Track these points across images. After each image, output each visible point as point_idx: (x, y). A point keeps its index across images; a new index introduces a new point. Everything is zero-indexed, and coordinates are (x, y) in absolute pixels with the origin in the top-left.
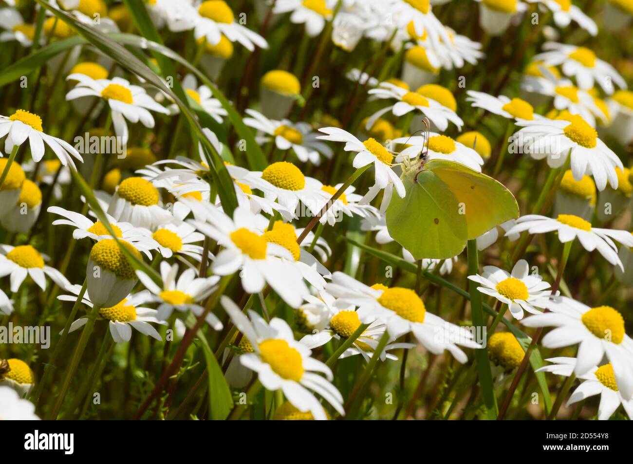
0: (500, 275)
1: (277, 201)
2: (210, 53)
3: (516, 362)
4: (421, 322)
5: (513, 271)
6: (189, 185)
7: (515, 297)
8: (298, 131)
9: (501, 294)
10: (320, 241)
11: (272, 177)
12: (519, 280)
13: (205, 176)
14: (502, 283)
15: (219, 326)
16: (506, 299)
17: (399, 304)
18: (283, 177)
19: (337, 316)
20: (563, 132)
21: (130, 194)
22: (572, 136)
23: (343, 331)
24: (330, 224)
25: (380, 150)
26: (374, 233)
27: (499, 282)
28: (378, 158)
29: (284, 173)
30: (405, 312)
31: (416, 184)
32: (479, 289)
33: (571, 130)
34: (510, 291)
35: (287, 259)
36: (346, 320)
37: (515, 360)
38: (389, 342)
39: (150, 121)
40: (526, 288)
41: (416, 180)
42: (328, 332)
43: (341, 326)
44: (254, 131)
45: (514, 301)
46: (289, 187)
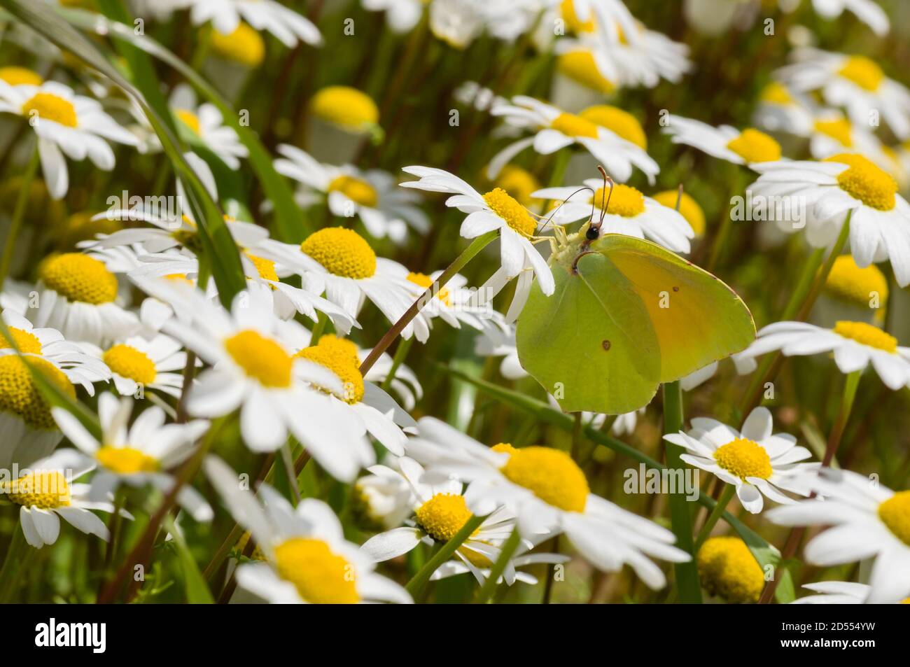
0: (721, 434)
1: (324, 295)
2: (223, 57)
3: (747, 591)
4: (580, 510)
5: (744, 428)
6: (165, 263)
7: (747, 473)
8: (371, 186)
9: (722, 467)
10: (403, 372)
11: (317, 254)
12: (754, 443)
13: (189, 242)
14: (725, 448)
15: (203, 513)
16: (732, 476)
17: (541, 478)
18: (336, 254)
19: (430, 503)
20: (835, 181)
21: (64, 283)
22: (853, 189)
23: (439, 530)
24: (419, 339)
25: (512, 210)
26: (500, 359)
27: (719, 446)
28: (508, 223)
29: (338, 247)
30: (551, 494)
31: (574, 276)
32: (683, 457)
33: (851, 179)
34: (739, 463)
35: (338, 398)
36: (445, 510)
37: (744, 586)
38: (521, 550)
39: (106, 159)
40: (768, 456)
41: (574, 268)
42: (411, 531)
43: (435, 521)
44: (293, 184)
45: (745, 481)
46: (346, 272)
